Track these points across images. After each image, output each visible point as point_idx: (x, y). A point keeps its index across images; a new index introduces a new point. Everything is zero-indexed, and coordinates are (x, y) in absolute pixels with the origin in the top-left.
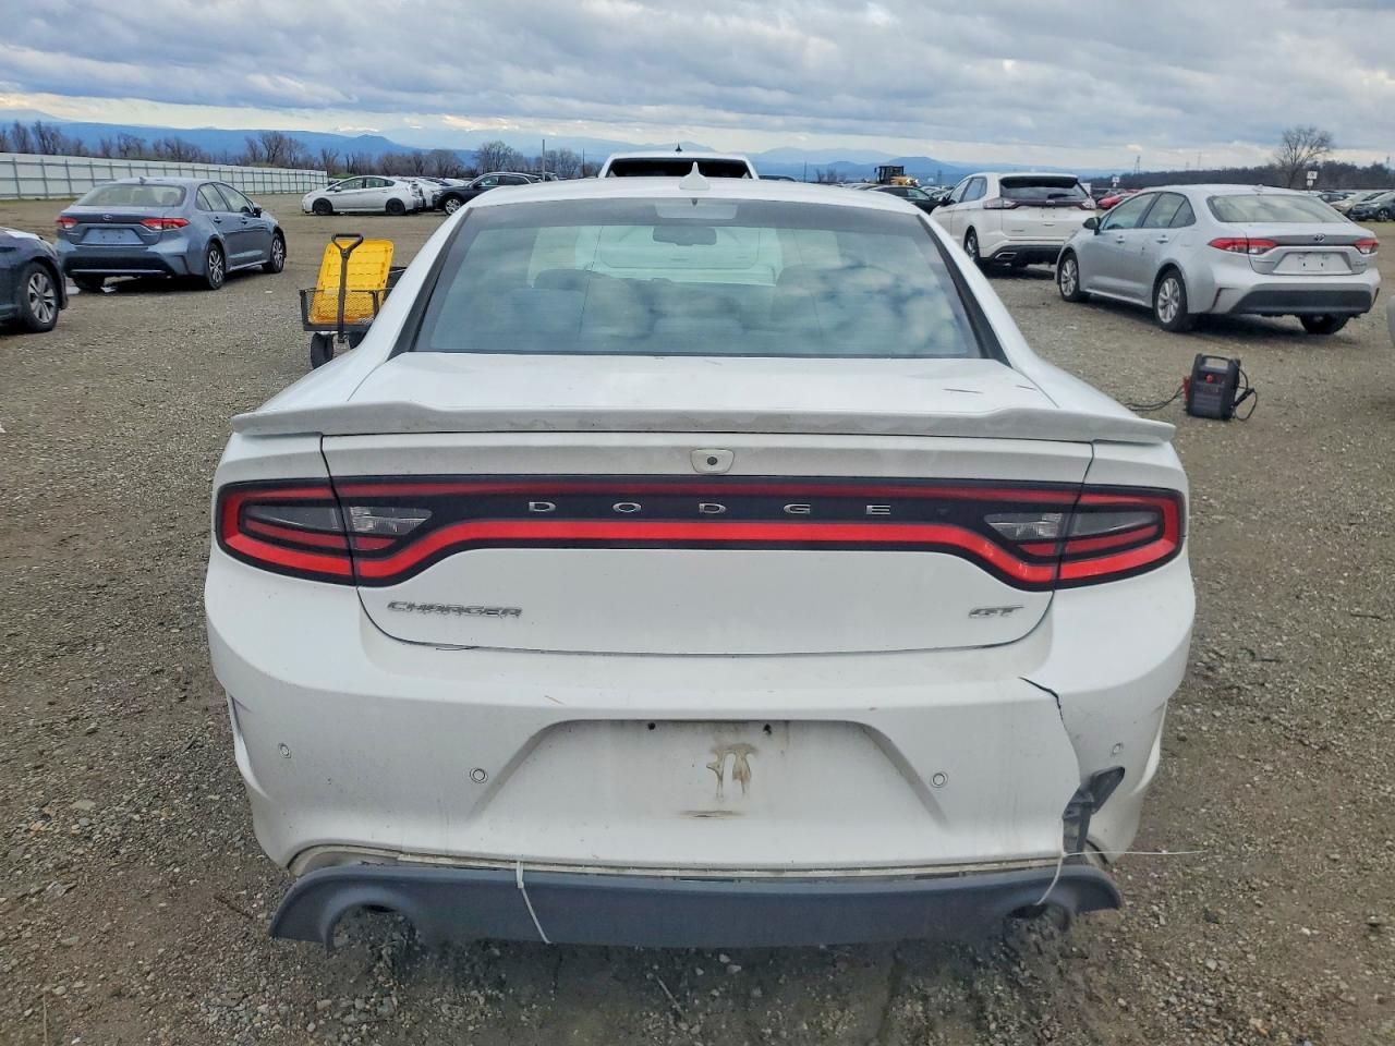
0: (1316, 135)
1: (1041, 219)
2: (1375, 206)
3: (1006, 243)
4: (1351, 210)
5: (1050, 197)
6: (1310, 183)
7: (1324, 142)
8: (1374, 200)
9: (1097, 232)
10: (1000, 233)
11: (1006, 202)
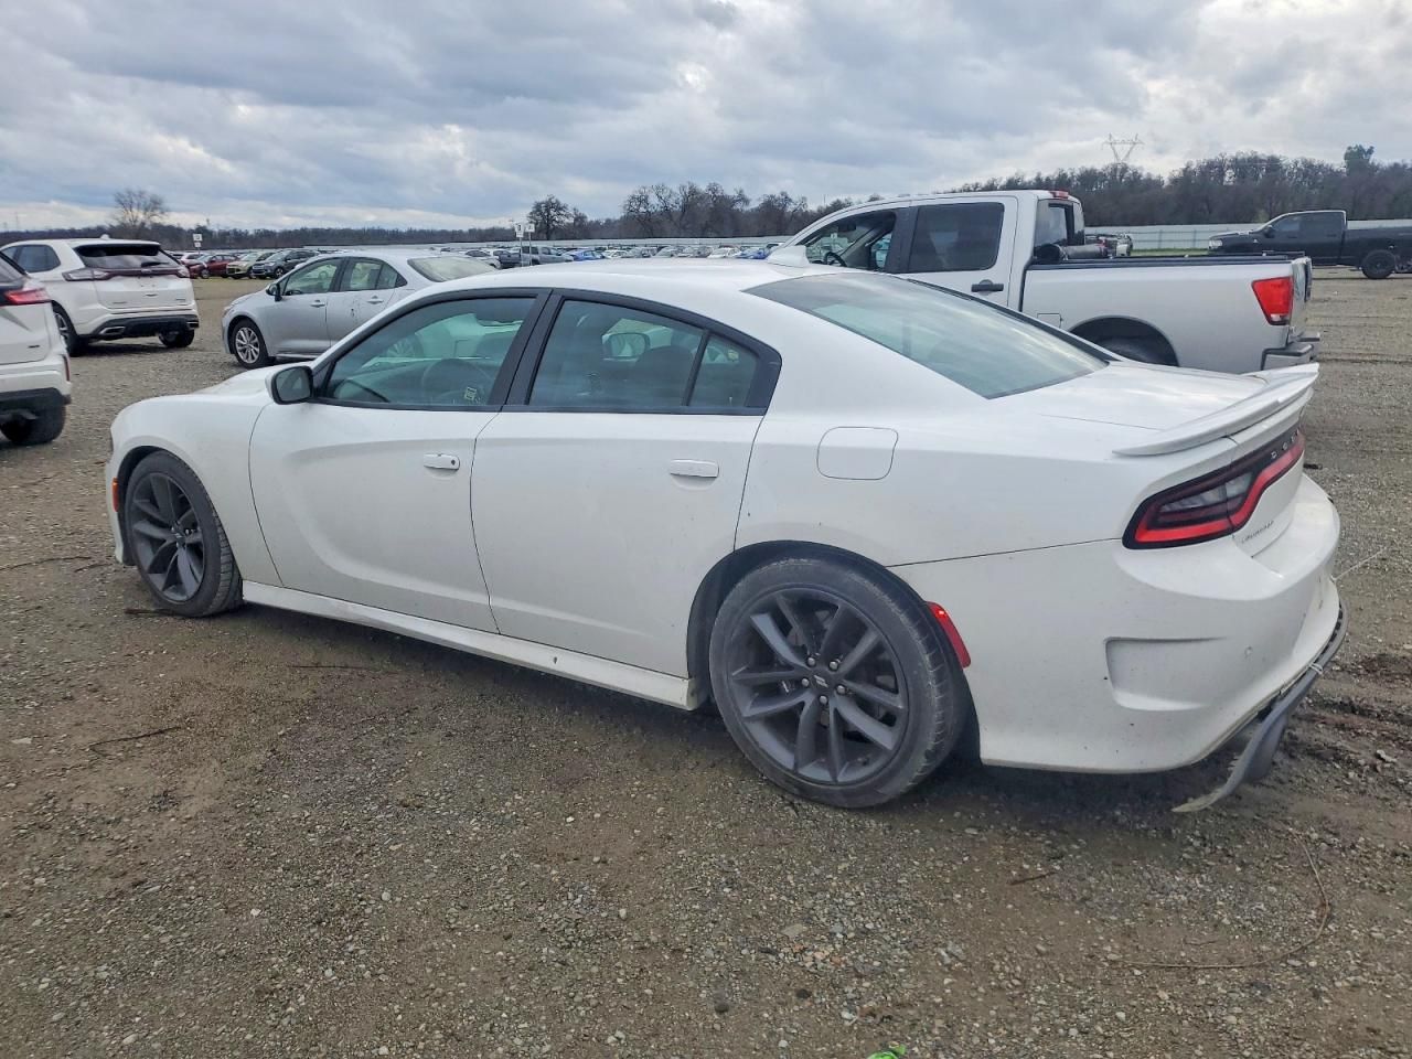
0: (147, 197)
1: (141, 289)
2: (272, 264)
3: (109, 316)
4: (251, 268)
5: (145, 265)
6: (198, 245)
7: (155, 205)
8: (267, 260)
9: (278, 299)
10: (100, 306)
11: (96, 273)
